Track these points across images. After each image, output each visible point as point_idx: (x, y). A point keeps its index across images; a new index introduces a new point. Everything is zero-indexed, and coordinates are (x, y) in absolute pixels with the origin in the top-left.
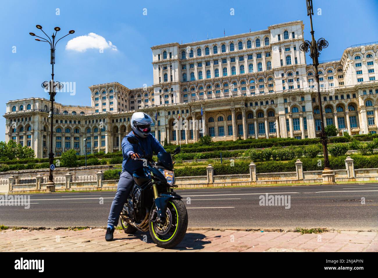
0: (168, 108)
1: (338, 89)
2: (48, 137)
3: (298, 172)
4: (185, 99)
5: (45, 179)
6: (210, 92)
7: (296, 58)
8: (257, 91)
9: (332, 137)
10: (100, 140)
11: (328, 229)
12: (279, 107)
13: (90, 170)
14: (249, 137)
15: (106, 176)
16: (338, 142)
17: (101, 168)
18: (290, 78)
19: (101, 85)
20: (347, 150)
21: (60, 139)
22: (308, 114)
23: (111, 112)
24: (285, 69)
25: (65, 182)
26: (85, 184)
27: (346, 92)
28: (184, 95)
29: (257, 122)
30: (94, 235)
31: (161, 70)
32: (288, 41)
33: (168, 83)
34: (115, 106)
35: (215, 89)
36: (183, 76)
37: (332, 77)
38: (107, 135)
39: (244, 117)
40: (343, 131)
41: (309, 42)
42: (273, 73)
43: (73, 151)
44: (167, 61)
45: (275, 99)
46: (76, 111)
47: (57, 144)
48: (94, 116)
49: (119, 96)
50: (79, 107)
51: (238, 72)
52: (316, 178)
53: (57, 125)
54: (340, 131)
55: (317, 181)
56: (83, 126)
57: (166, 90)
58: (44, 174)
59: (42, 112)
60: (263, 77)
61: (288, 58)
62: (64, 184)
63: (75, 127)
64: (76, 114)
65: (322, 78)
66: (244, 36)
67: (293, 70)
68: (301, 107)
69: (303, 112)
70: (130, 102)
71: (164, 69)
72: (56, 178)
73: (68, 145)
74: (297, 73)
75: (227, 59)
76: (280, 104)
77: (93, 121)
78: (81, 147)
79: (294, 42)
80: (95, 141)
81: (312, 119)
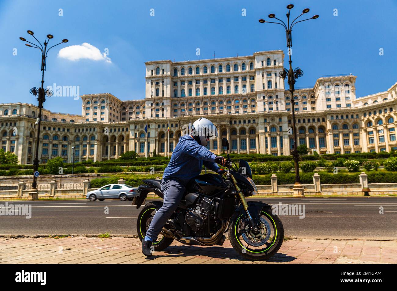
0: (158, 121)
1: (310, 114)
2: (34, 144)
3: (273, 185)
4: (175, 114)
5: (28, 186)
6: (198, 109)
7: (276, 83)
8: (241, 111)
9: (304, 155)
10: (89, 149)
11: (292, 237)
12: (260, 126)
13: (77, 178)
14: (232, 152)
15: (92, 184)
16: (309, 160)
17: (89, 176)
18: (271, 101)
19: (93, 94)
20: (316, 167)
21: (47, 145)
22: (284, 133)
23: (102, 121)
24: (266, 92)
25: (49, 189)
26: (70, 192)
27: (317, 116)
28: (174, 110)
29: (240, 139)
30: (75, 243)
31: (154, 84)
32: (270, 68)
33: (160, 98)
34: (106, 116)
35: (203, 106)
36: (174, 92)
37: (306, 102)
38: (96, 144)
39: (228, 133)
40: (313, 150)
41: (287, 70)
42: (255, 95)
43: (60, 158)
44: (160, 77)
45: (256, 118)
46: (66, 119)
47: (43, 151)
48: (85, 124)
49: (111, 106)
50: (69, 115)
51: (224, 92)
52: (288, 192)
53: (44, 132)
54: (311, 150)
55: (289, 194)
56: (72, 134)
57: (157, 104)
58: (27, 181)
59: (29, 118)
60: (247, 98)
61: (269, 82)
62: (48, 192)
63: (64, 135)
64: (65, 122)
65: (298, 102)
66: (231, 60)
67: (273, 94)
68: (279, 128)
69: (280, 132)
70: (122, 114)
71: (156, 84)
72: (40, 185)
73: (55, 152)
74: (277, 96)
75: (216, 79)
76: (260, 123)
77: (83, 130)
78: (69, 155)
79: (276, 69)
80: (84, 149)
81: (287, 138)
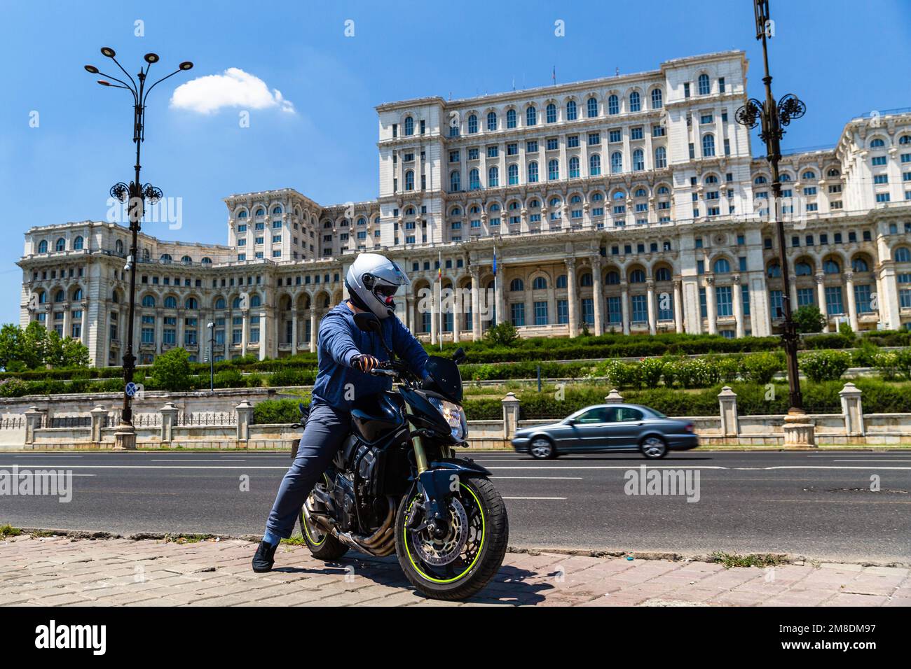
0: (412, 253)
1: (827, 220)
2: (123, 317)
3: (725, 417)
4: (456, 234)
5: (113, 417)
6: (515, 218)
7: (727, 142)
8: (630, 219)
9: (811, 336)
10: (247, 328)
11: (789, 556)
12: (683, 257)
13: (221, 399)
14: (608, 330)
15: (258, 414)
16: (826, 347)
17: (248, 394)
18: (712, 189)
19: (253, 194)
20: (847, 367)
21: (151, 321)
22: (752, 276)
23: (276, 259)
24: (699, 166)
25: (160, 426)
26: (207, 432)
27: (848, 226)
28: (453, 224)
29: (628, 294)
30: (225, 555)
31: (400, 161)
32: (708, 100)
33: (416, 195)
34: (285, 246)
35: (529, 212)
36: (452, 178)
37: (814, 188)
38: (264, 314)
39: (597, 279)
40: (837, 320)
41: (758, 102)
42: (669, 175)
43: (181, 351)
44: (415, 141)
45: (673, 239)
46: (192, 257)
47: (143, 334)
48: (235, 268)
49: (296, 221)
50: (198, 246)
51: (584, 172)
52: (767, 434)
53: (144, 289)
54: (832, 321)
55: (772, 439)
56: (206, 293)
57: (410, 211)
58: (110, 406)
59: (110, 257)
60: (645, 184)
61: (708, 140)
62: (158, 432)
63: (189, 295)
64: (191, 264)
65: (790, 191)
66: (601, 85)
67: (719, 170)
68: (737, 261)
69: (740, 273)
70: (322, 238)
71: (406, 160)
72: (139, 415)
73: (170, 337)
74: (729, 177)
75: (560, 139)
76: (685, 250)
77: (232, 281)
78: (201, 343)
79: (724, 103)
80: (235, 328)
81: (762, 289)
